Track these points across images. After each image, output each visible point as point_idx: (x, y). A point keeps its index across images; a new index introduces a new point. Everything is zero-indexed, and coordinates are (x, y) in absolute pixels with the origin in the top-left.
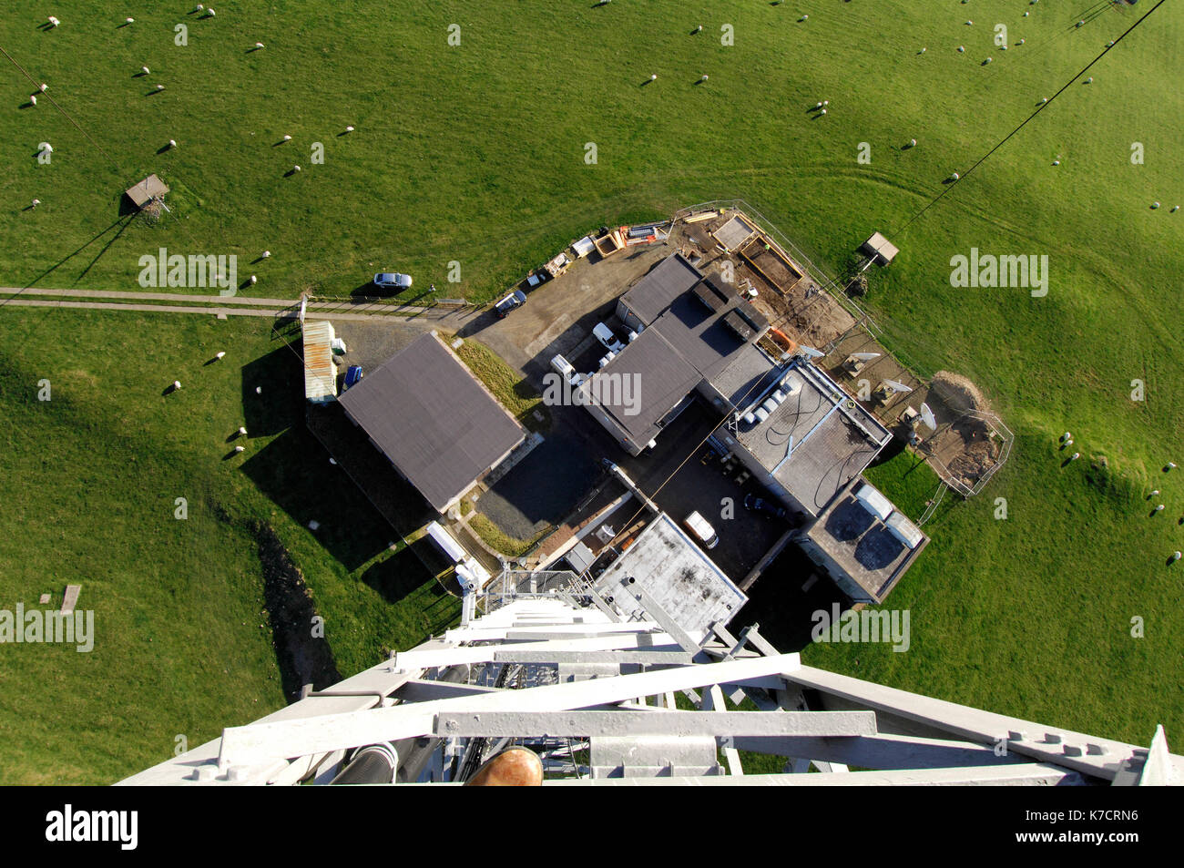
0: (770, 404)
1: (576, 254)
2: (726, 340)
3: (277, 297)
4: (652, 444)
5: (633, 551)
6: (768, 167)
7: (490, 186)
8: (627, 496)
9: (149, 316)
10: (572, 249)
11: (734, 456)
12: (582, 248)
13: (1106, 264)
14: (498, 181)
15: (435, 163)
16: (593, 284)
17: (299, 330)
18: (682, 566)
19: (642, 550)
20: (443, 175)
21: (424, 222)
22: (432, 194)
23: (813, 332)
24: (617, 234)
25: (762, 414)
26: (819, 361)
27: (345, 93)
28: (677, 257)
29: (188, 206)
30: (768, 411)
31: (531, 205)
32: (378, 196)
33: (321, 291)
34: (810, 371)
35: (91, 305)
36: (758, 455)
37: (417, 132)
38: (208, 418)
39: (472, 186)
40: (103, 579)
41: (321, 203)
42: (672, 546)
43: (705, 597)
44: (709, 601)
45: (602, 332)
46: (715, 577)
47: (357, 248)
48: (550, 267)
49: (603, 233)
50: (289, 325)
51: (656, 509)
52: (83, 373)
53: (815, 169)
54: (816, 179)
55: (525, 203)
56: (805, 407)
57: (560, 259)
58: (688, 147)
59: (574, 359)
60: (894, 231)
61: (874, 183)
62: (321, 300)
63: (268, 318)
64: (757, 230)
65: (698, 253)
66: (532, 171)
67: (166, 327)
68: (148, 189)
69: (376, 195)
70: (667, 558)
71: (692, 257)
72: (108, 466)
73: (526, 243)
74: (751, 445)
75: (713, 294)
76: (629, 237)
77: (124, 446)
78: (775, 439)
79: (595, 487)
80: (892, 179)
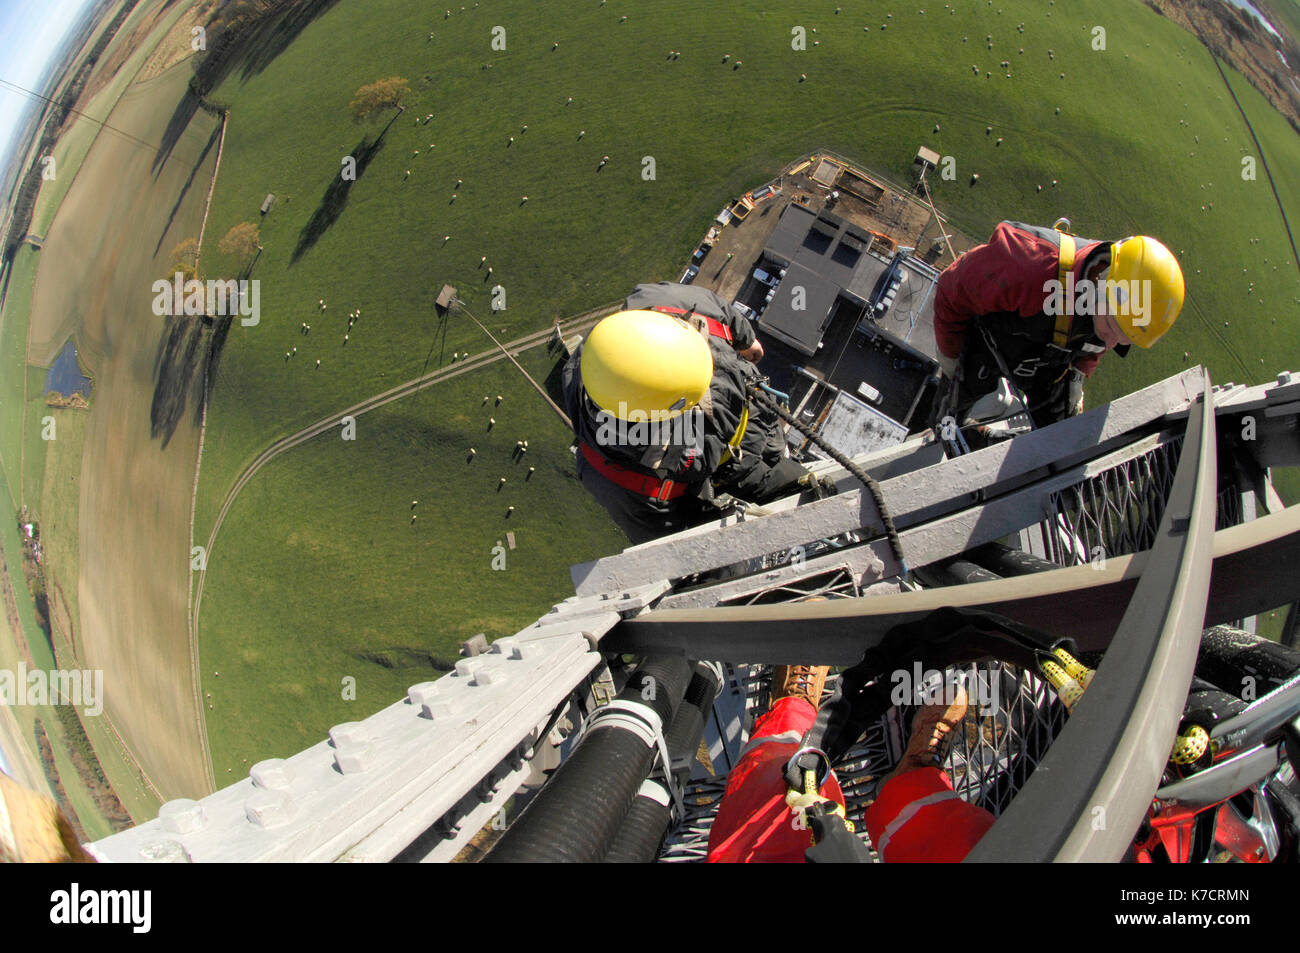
0: (891, 293)
1: (722, 224)
2: (848, 256)
3: (541, 330)
4: (821, 345)
5: (828, 423)
6: (831, 119)
7: (644, 199)
8: (815, 385)
9: (478, 370)
10: (717, 221)
11: (879, 336)
12: (724, 218)
13: (1059, 140)
14: (649, 194)
15: (602, 200)
16: (741, 241)
17: (562, 346)
18: (863, 422)
19: (834, 419)
20: (610, 205)
21: (610, 243)
22: (608, 221)
23: (905, 229)
24: (744, 200)
25: (887, 301)
26: (913, 253)
27: (529, 180)
28: (793, 205)
29: (470, 295)
30: (891, 299)
31: (677, 202)
32: (576, 237)
33: (565, 315)
34: (909, 261)
35: (447, 377)
36: (893, 331)
37: (583, 184)
38: (535, 420)
39: (632, 205)
40: (522, 526)
41: (542, 257)
42: (853, 411)
43: (882, 437)
44: (885, 438)
45: (760, 275)
46: (885, 423)
47: (575, 277)
48: (707, 241)
49: (735, 203)
50: (555, 345)
51: (836, 389)
52: (461, 417)
53: (865, 111)
54: (869, 118)
55: (673, 202)
56: (915, 287)
57: (712, 232)
58: (771, 122)
59: (747, 300)
60: (932, 142)
61: (906, 112)
62: (567, 322)
63: (543, 345)
64: (843, 166)
65: (806, 195)
66: (669, 177)
67: (489, 373)
68: (446, 295)
69: (572, 237)
70: (852, 420)
71: (804, 199)
72: (496, 464)
73: (684, 229)
74: (886, 326)
75: (827, 226)
76: (754, 199)
77: (499, 451)
78: (901, 316)
79: (791, 387)
80: (916, 106)
